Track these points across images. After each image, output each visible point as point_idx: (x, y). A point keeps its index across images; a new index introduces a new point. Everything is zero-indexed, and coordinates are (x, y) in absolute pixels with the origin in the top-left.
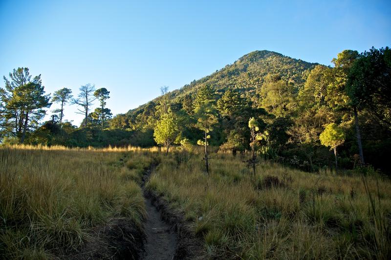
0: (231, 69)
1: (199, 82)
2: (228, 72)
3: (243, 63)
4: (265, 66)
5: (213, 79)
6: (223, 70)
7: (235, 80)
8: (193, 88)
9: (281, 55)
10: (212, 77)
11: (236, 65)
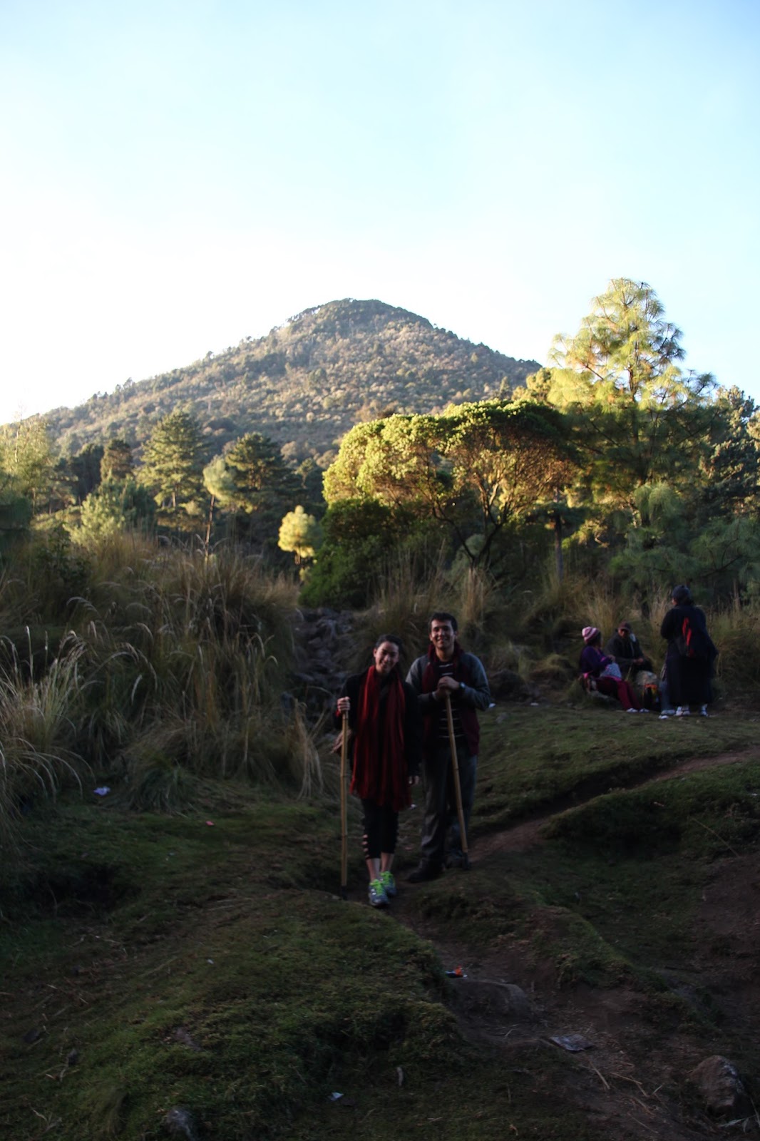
0: (259, 354)
1: (145, 387)
2: (248, 363)
3: (298, 335)
4: (371, 355)
5: (194, 381)
6: (232, 353)
7: (269, 392)
8: (124, 406)
9: (425, 323)
10: (192, 372)
11: (275, 342)
